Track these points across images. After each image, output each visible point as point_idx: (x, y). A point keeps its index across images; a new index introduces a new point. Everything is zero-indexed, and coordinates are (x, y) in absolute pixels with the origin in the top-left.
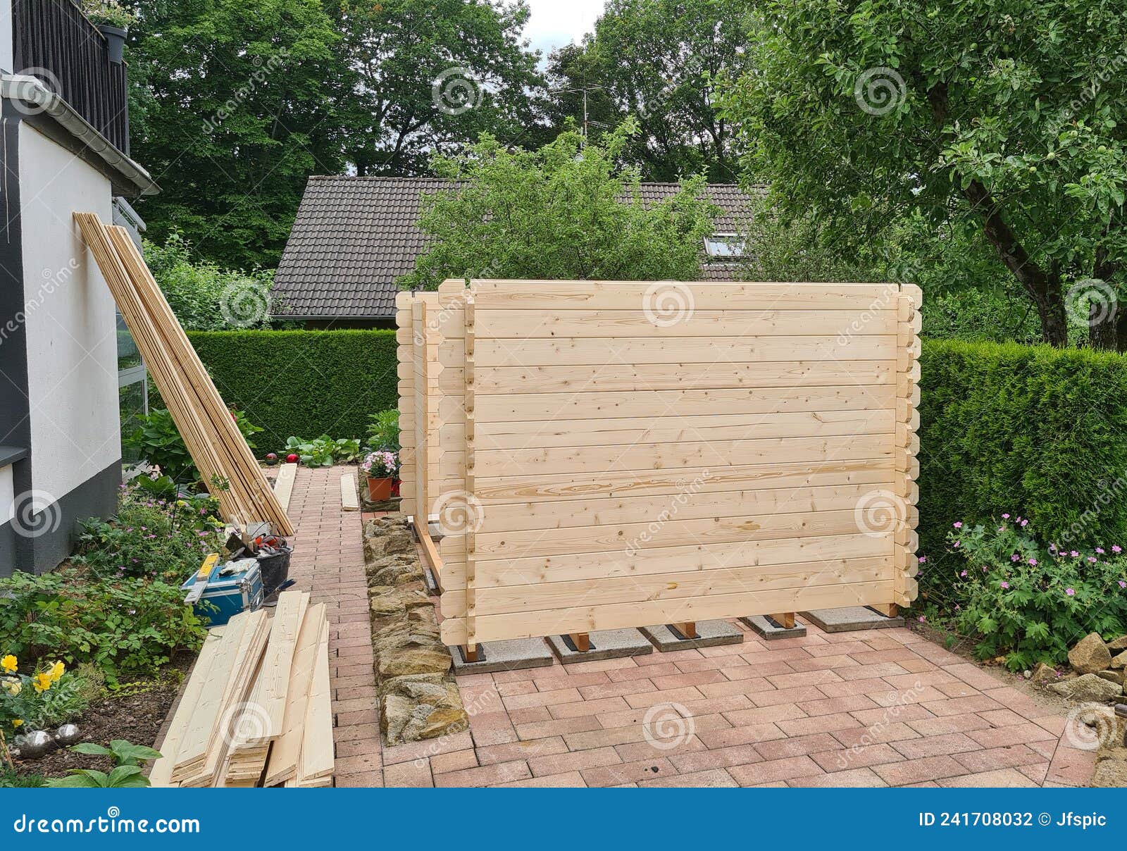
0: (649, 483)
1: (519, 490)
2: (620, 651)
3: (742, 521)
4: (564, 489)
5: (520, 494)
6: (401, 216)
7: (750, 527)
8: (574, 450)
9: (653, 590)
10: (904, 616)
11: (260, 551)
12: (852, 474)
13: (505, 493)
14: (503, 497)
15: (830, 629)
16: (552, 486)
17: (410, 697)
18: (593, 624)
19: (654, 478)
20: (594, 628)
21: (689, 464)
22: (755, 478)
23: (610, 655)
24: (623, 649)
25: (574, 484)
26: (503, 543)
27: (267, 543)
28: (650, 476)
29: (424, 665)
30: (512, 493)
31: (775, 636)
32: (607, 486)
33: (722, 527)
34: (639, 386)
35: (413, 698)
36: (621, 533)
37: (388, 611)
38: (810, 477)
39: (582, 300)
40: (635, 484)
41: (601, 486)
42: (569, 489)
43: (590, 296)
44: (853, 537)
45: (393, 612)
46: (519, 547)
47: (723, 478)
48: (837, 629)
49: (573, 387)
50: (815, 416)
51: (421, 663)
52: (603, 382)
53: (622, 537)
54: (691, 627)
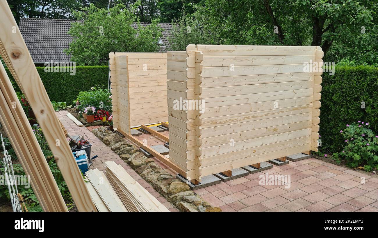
0: (249, 117)
1: (211, 123)
2: (240, 175)
3: (273, 128)
4: (225, 121)
5: (211, 124)
6: (53, 31)
7: (276, 129)
8: (228, 107)
9: (249, 154)
10: (313, 154)
11: (82, 146)
12: (302, 110)
13: (207, 124)
14: (206, 125)
15: (295, 161)
16: (221, 120)
17: (189, 202)
18: (232, 167)
19: (250, 115)
20: (232, 168)
21: (260, 110)
22: (277, 113)
23: (238, 177)
24: (241, 174)
25: (228, 119)
26: (206, 142)
27: (83, 143)
28: (249, 115)
29: (181, 188)
30: (209, 124)
31: (281, 164)
32: (237, 119)
33: (268, 130)
34: (247, 83)
35: (191, 203)
36: (240, 135)
37: (139, 165)
38: (292, 112)
39: (231, 52)
40: (245, 118)
41: (235, 119)
42: (226, 121)
43: (234, 51)
44: (302, 131)
45: (141, 165)
46: (211, 143)
47: (269, 114)
48: (296, 160)
49: (228, 84)
50: (293, 91)
51: (180, 187)
52: (236, 82)
53: (241, 137)
54: (259, 164)
